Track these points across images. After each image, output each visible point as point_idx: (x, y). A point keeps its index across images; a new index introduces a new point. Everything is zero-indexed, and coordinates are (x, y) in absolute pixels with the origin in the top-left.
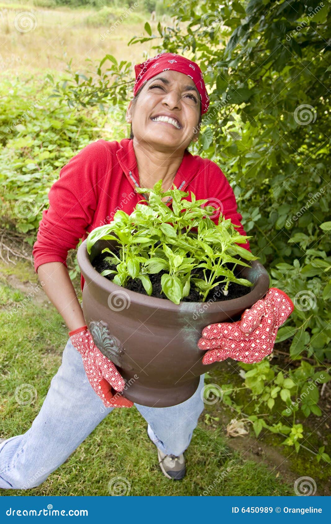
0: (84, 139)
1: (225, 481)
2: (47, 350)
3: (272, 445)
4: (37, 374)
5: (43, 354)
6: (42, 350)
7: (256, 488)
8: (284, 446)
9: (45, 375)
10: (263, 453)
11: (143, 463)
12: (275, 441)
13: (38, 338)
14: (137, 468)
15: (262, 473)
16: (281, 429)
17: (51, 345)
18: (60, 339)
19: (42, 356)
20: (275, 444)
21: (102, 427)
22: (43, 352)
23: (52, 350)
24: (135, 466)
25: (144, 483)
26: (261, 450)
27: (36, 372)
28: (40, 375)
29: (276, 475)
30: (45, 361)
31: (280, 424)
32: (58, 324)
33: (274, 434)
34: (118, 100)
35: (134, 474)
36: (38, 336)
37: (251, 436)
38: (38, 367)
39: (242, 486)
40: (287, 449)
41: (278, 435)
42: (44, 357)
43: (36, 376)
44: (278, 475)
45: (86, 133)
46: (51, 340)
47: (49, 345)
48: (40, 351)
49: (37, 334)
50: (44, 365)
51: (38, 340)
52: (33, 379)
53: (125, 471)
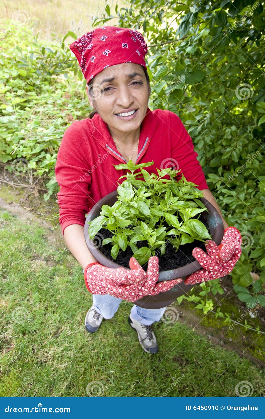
0: (45, 85)
1: (163, 338)
2: (34, 257)
3: (189, 309)
4: (29, 276)
5: (31, 260)
6: (30, 257)
7: (182, 340)
8: (196, 309)
9: (35, 276)
10: (184, 315)
11: (109, 332)
12: (190, 307)
13: (27, 248)
14: (106, 336)
15: (185, 330)
16: (194, 299)
17: (37, 253)
18: (43, 248)
19: (31, 262)
20: (191, 309)
21: (80, 310)
22: (31, 259)
23: (37, 256)
24: (104, 335)
25: (111, 346)
26: (182, 313)
27: (28, 275)
28: (31, 277)
29: (192, 329)
30: (34, 266)
31: (193, 296)
32: (39, 236)
33: (190, 302)
34: (78, 70)
35: (104, 340)
36: (26, 247)
37: (176, 304)
38: (29, 271)
39: (173, 340)
40: (198, 311)
41: (192, 302)
42: (33, 263)
43: (28, 278)
44: (193, 330)
45: (46, 80)
46: (36, 249)
47: (35, 253)
48: (29, 258)
49: (25, 246)
50: (33, 269)
51: (26, 250)
52: (27, 280)
53: (98, 339)
